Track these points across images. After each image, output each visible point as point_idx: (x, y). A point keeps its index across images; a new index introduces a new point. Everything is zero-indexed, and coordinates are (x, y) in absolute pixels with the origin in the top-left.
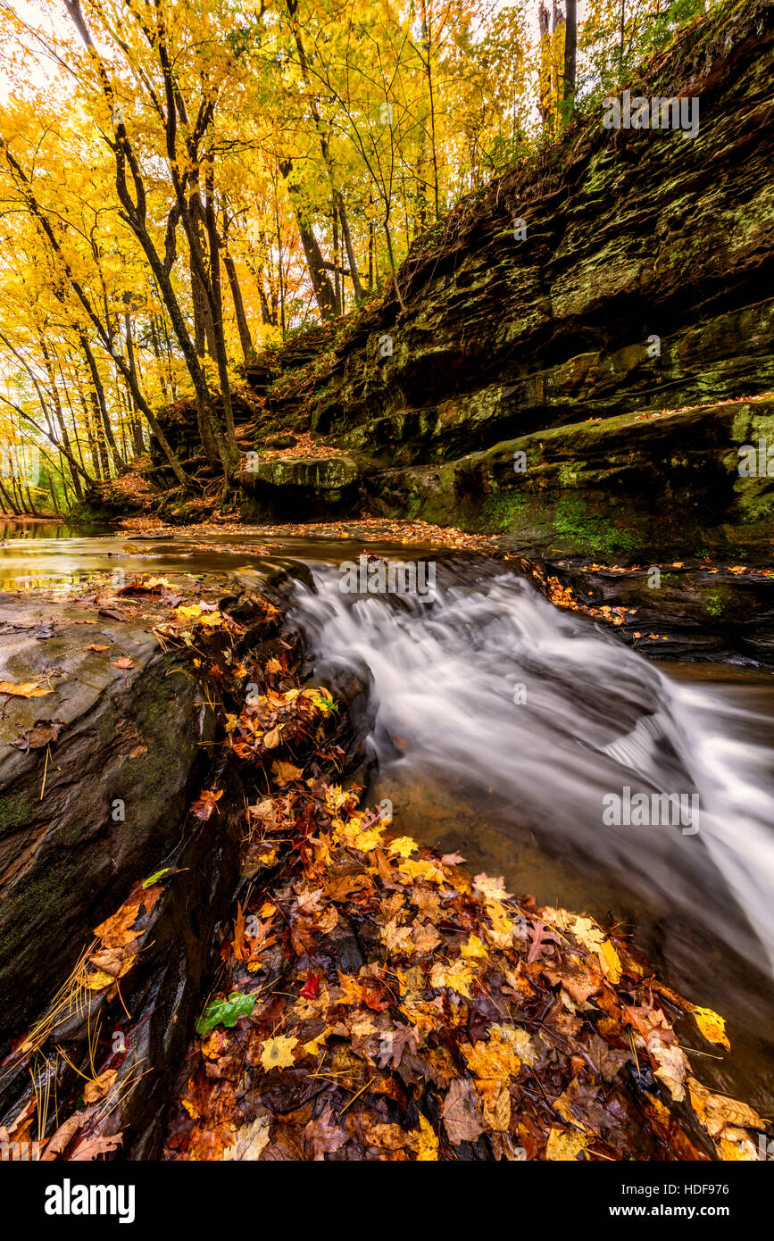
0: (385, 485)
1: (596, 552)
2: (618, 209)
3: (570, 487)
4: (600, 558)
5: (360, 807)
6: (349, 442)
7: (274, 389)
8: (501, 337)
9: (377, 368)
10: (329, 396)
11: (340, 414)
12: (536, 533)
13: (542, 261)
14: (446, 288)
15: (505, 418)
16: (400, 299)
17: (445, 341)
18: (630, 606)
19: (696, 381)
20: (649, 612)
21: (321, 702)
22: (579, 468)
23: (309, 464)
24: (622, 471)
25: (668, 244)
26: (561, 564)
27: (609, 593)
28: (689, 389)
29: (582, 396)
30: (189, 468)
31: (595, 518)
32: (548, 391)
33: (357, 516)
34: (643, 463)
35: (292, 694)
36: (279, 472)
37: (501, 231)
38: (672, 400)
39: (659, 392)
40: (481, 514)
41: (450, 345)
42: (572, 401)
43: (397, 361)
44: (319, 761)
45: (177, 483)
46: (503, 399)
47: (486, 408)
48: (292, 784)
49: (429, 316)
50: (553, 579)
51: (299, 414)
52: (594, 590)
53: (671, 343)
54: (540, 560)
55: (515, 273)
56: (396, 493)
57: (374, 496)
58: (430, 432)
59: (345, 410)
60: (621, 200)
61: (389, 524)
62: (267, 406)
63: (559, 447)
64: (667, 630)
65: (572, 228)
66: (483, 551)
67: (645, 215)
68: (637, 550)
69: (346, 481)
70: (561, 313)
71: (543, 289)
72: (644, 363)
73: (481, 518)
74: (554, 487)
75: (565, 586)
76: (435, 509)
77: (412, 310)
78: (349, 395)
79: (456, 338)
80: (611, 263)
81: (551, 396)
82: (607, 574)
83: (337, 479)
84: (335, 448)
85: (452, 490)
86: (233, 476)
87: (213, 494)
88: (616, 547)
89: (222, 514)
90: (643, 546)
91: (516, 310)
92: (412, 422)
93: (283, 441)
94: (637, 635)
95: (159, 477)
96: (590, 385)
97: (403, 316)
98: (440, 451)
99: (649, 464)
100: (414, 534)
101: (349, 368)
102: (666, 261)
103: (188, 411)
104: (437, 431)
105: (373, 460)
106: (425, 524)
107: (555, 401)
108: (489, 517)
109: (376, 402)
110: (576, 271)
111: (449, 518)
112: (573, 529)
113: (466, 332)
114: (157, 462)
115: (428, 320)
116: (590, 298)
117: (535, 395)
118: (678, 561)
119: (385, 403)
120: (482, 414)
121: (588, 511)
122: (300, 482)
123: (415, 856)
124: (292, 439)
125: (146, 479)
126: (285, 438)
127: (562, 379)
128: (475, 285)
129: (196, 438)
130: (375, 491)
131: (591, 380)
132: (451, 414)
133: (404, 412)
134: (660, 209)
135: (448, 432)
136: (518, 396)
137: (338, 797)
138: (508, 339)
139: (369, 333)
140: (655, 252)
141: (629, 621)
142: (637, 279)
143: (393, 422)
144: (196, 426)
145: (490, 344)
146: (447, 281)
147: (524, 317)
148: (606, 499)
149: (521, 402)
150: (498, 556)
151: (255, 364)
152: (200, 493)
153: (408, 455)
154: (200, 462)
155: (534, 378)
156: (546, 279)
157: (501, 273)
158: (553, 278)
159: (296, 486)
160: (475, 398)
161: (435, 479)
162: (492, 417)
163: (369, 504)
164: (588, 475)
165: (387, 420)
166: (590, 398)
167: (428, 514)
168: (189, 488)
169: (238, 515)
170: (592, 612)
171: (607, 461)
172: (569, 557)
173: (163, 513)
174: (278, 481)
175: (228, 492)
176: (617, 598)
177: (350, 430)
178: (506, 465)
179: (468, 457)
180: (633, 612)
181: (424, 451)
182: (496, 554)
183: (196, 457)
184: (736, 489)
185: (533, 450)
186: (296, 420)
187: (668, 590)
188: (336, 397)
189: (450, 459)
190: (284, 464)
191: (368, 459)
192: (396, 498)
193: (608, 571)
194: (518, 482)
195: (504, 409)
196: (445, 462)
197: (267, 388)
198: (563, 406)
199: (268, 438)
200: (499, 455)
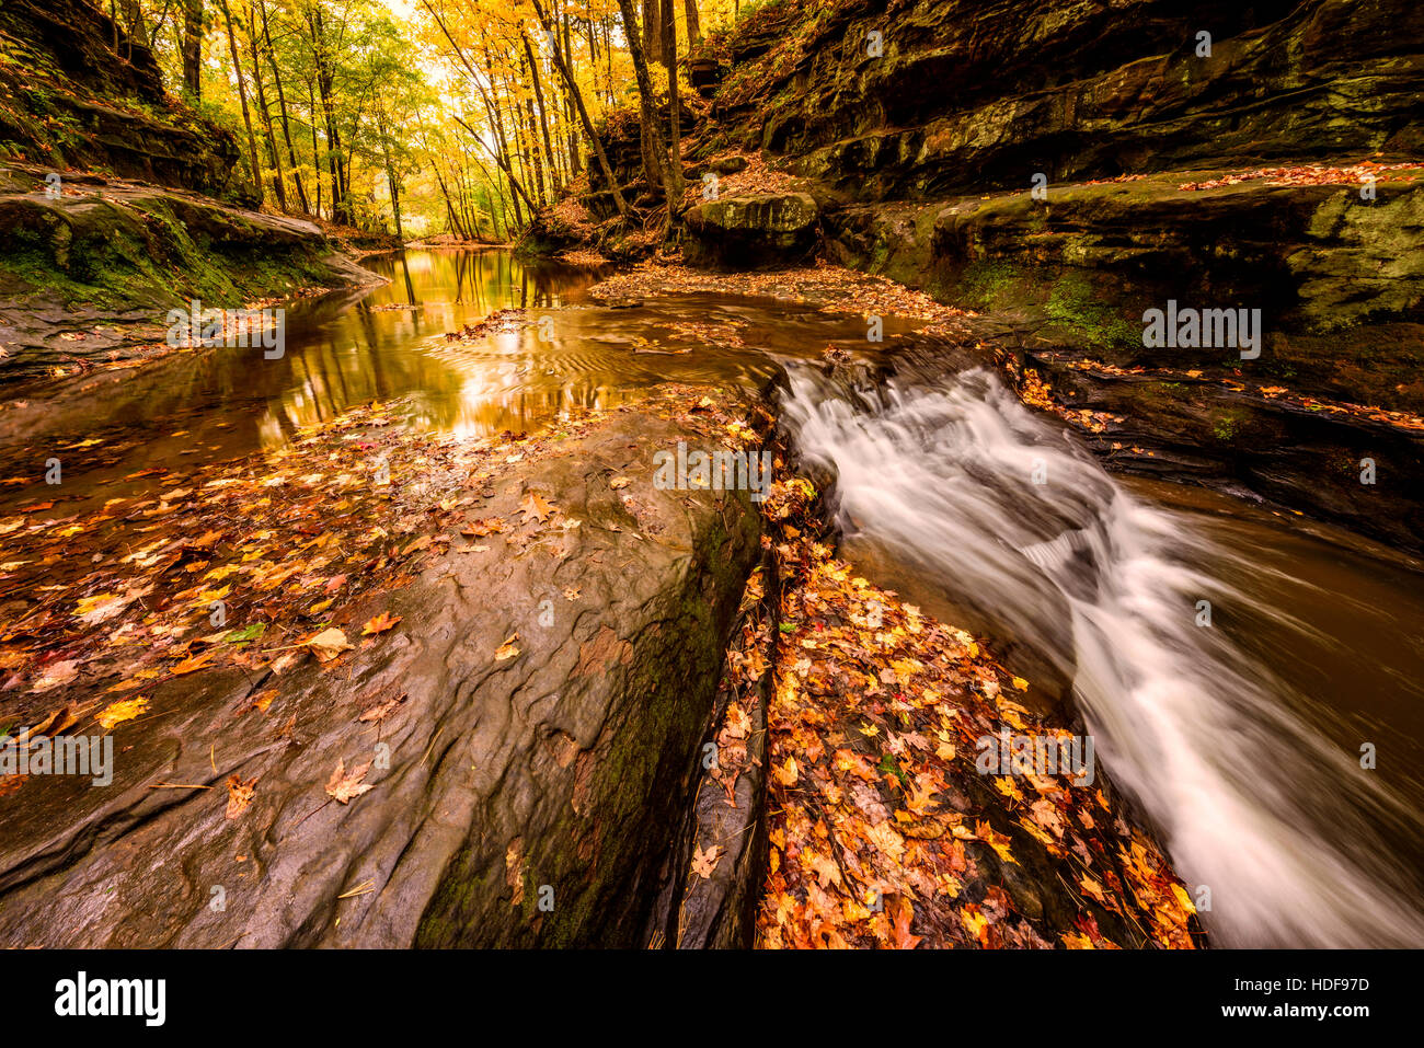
0: (847, 225)
1: (1092, 344)
3: (1074, 265)
4: (1096, 354)
5: (833, 558)
6: (808, 169)
7: (723, 92)
8: (1028, 35)
9: (854, 74)
10: (790, 105)
11: (800, 128)
12: (1020, 316)
15: (1015, 145)
17: (949, 41)
18: (1117, 413)
19: (1327, 91)
20: (1139, 423)
21: (808, 491)
22: (1092, 242)
23: (762, 202)
24: (1146, 254)
26: (1044, 356)
27: (1096, 396)
28: (1311, 105)
29: (1131, 119)
30: (629, 195)
31: (1100, 305)
32: (1082, 111)
33: (809, 264)
34: (1177, 247)
35: (790, 483)
36: (730, 214)
38: (1277, 123)
39: (1257, 111)
40: (959, 281)
41: (954, 46)
42: (1115, 126)
43: (882, 66)
44: (808, 527)
45: (616, 211)
46: (1015, 120)
47: (990, 131)
48: (794, 539)
49: (932, 7)
50: (1031, 373)
51: (750, 127)
52: (1077, 391)
54: (1019, 350)
56: (860, 237)
57: (831, 238)
58: (911, 160)
59: (808, 125)
61: (849, 283)
62: (713, 115)
63: (1070, 214)
64: (1157, 445)
66: (952, 337)
68: (1146, 350)
69: (802, 222)
72: (1240, 66)
73: (959, 287)
74: (1055, 262)
75: (1044, 382)
76: (904, 265)
78: (814, 106)
79: (964, 38)
81: (1085, 118)
82: (1096, 375)
83: (792, 220)
84: (790, 174)
85: (929, 246)
86: (677, 209)
87: (653, 227)
88: (1118, 343)
89: (665, 255)
92: (890, 146)
93: (731, 165)
94: (1117, 446)
95: (599, 206)
96: (1147, 103)
97: (897, 5)
98: (921, 183)
99: (1184, 249)
100: (877, 303)
101: (818, 69)
103: (630, 126)
104: (921, 158)
105: (835, 193)
106: (890, 282)
107: (1090, 125)
108: (968, 287)
109: (846, 118)
111: (921, 280)
112: (1069, 315)
113: (980, 29)
114: (595, 186)
115: (929, 12)
117: (1062, 116)
118: (1196, 368)
119: (857, 118)
120: (984, 139)
121: (1093, 296)
122: (751, 225)
123: (867, 588)
124: (741, 161)
125: (584, 206)
126: (733, 160)
127: (1106, 95)
129: (636, 157)
130: (833, 231)
131: (1150, 96)
132: (942, 137)
133: (879, 133)
135: (933, 163)
136: (1040, 115)
137: (820, 550)
138: (1037, 36)
139: (849, 22)
141: (1110, 429)
143: (865, 145)
144: (637, 143)
145: (1010, 44)
147: (1067, 7)
148: (1120, 285)
149: (1041, 124)
150: (968, 344)
151: (702, 57)
152: (639, 225)
153: (880, 188)
154: (639, 188)
155: (1065, 91)
159: (748, 229)
160: (978, 116)
161: (909, 226)
162: (997, 143)
163: (825, 249)
164: (1102, 252)
165: (858, 143)
166: (1144, 121)
167: (896, 270)
168: (629, 219)
169: (680, 257)
170: (1068, 415)
171: (1129, 239)
172: (1055, 348)
173: (603, 248)
174: (729, 224)
175: (670, 229)
176: (1103, 403)
177: (810, 152)
178: (1000, 229)
179: (954, 211)
180: (1119, 420)
181: (901, 183)
182: (967, 342)
183: (635, 181)
184: (1302, 293)
185: (1035, 214)
186: (746, 134)
187: (1171, 402)
188: (798, 106)
189: (935, 194)
190: (736, 204)
191: (829, 191)
192: (858, 243)
193: (1099, 371)
194: (1011, 252)
195: (1014, 134)
196: (923, 204)
197: (714, 90)
198: (1101, 134)
199: (714, 159)
200: (991, 216)
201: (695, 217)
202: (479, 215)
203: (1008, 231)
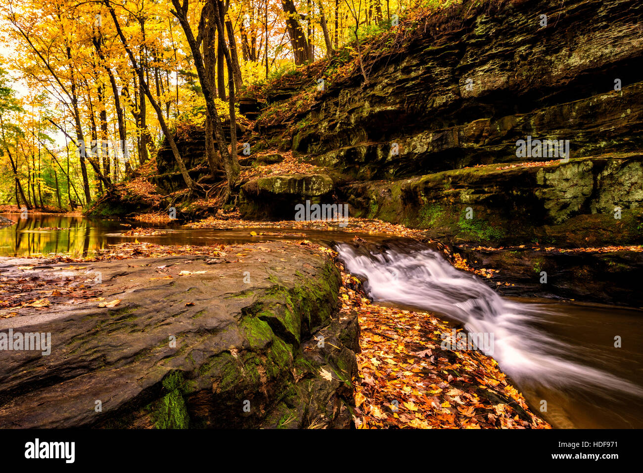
0: (351, 193)
1: (481, 239)
2: (494, 45)
3: (466, 203)
4: (483, 243)
6: (324, 162)
7: (263, 117)
8: (430, 105)
9: (347, 114)
10: (309, 127)
11: (317, 140)
12: (448, 229)
13: (453, 65)
14: (395, 72)
15: (434, 153)
16: (364, 74)
17: (394, 103)
18: (496, 268)
20: (506, 272)
21: (356, 280)
22: (470, 192)
23: (298, 179)
24: (491, 196)
25: (521, 67)
26: (462, 246)
27: (486, 261)
29: (481, 143)
30: (194, 175)
31: (480, 220)
32: (461, 139)
34: (500, 192)
35: (348, 275)
36: (278, 184)
37: (428, 47)
40: (417, 216)
41: (398, 106)
42: (476, 146)
43: (362, 112)
45: (183, 185)
46: (433, 141)
47: (423, 146)
49: (384, 87)
50: (456, 255)
51: (283, 138)
52: (478, 260)
53: (530, 117)
54: (450, 245)
55: (438, 70)
56: (360, 199)
57: (343, 201)
58: (384, 158)
59: (322, 138)
60: (494, 41)
61: (358, 222)
62: (256, 130)
63: (459, 180)
64: (515, 281)
65: (469, 50)
66: (416, 238)
67: (507, 51)
68: (502, 239)
69: (325, 190)
70: (466, 95)
71: (455, 80)
72: (516, 127)
73: (418, 219)
74: (458, 202)
75: (463, 258)
76: (389, 212)
77: (373, 82)
78: (325, 128)
79: (402, 102)
80: (491, 73)
81: (463, 142)
82: (485, 252)
83: (318, 189)
84: (313, 165)
85: (400, 200)
86: (235, 184)
87: (214, 196)
88: (491, 237)
89: (225, 212)
90: (506, 236)
91: (438, 91)
92: (372, 153)
93: (272, 158)
94: (499, 283)
96: (486, 137)
97: (366, 85)
98: (391, 171)
99: (503, 193)
100: (375, 229)
101: (325, 110)
102: (521, 75)
103: (195, 132)
104: (389, 158)
105: (343, 175)
106: (381, 221)
107: (465, 145)
108: (422, 218)
109: (346, 135)
110: (472, 73)
111: (398, 219)
112: (469, 227)
113: (408, 100)
114: (161, 170)
115: (383, 89)
116: (481, 89)
117: (453, 141)
118: (523, 244)
119: (351, 136)
120: (420, 150)
121: (476, 217)
122: (292, 192)
124: (279, 156)
125: (153, 183)
126: (274, 156)
127: (469, 133)
128: (413, 74)
129: (200, 151)
130: (344, 197)
131: (486, 134)
133: (365, 144)
134: (515, 48)
135: (397, 159)
136: (443, 140)
137: (365, 300)
138: (435, 105)
139: (341, 89)
140: (515, 70)
141: (495, 276)
142: (507, 82)
143: (358, 150)
144: (201, 143)
145: (424, 107)
146: (395, 68)
147: (444, 95)
148: (485, 211)
149: (445, 144)
150: (425, 241)
151: (246, 96)
152: (203, 196)
153: (369, 173)
154: (202, 171)
155: (452, 130)
156: (456, 75)
157: (428, 70)
158: (460, 75)
159: (290, 194)
160: (415, 139)
161: (388, 192)
162: (426, 151)
164: (475, 196)
165: (354, 149)
166: (487, 145)
167: (384, 215)
168: (195, 191)
169: (238, 214)
170: (476, 271)
171: (483, 190)
172: (466, 242)
174: (277, 191)
175: (229, 196)
176: (490, 264)
177: (325, 153)
178: (432, 188)
179: (409, 181)
180: (497, 271)
181: (380, 170)
182: (423, 240)
183: (198, 167)
184: (546, 207)
185: (445, 181)
186: (280, 142)
187: (515, 259)
188: (314, 128)
189: (398, 176)
190: (281, 179)
191: (339, 174)
192: (359, 202)
193: (485, 250)
194: (438, 199)
195: (433, 147)
196: (394, 180)
197: (257, 116)
198: (471, 149)
199: (259, 155)
200: (427, 182)
201: (252, 187)
202: (45, 189)
203: (436, 189)
